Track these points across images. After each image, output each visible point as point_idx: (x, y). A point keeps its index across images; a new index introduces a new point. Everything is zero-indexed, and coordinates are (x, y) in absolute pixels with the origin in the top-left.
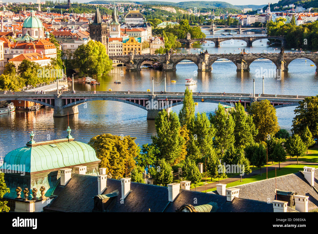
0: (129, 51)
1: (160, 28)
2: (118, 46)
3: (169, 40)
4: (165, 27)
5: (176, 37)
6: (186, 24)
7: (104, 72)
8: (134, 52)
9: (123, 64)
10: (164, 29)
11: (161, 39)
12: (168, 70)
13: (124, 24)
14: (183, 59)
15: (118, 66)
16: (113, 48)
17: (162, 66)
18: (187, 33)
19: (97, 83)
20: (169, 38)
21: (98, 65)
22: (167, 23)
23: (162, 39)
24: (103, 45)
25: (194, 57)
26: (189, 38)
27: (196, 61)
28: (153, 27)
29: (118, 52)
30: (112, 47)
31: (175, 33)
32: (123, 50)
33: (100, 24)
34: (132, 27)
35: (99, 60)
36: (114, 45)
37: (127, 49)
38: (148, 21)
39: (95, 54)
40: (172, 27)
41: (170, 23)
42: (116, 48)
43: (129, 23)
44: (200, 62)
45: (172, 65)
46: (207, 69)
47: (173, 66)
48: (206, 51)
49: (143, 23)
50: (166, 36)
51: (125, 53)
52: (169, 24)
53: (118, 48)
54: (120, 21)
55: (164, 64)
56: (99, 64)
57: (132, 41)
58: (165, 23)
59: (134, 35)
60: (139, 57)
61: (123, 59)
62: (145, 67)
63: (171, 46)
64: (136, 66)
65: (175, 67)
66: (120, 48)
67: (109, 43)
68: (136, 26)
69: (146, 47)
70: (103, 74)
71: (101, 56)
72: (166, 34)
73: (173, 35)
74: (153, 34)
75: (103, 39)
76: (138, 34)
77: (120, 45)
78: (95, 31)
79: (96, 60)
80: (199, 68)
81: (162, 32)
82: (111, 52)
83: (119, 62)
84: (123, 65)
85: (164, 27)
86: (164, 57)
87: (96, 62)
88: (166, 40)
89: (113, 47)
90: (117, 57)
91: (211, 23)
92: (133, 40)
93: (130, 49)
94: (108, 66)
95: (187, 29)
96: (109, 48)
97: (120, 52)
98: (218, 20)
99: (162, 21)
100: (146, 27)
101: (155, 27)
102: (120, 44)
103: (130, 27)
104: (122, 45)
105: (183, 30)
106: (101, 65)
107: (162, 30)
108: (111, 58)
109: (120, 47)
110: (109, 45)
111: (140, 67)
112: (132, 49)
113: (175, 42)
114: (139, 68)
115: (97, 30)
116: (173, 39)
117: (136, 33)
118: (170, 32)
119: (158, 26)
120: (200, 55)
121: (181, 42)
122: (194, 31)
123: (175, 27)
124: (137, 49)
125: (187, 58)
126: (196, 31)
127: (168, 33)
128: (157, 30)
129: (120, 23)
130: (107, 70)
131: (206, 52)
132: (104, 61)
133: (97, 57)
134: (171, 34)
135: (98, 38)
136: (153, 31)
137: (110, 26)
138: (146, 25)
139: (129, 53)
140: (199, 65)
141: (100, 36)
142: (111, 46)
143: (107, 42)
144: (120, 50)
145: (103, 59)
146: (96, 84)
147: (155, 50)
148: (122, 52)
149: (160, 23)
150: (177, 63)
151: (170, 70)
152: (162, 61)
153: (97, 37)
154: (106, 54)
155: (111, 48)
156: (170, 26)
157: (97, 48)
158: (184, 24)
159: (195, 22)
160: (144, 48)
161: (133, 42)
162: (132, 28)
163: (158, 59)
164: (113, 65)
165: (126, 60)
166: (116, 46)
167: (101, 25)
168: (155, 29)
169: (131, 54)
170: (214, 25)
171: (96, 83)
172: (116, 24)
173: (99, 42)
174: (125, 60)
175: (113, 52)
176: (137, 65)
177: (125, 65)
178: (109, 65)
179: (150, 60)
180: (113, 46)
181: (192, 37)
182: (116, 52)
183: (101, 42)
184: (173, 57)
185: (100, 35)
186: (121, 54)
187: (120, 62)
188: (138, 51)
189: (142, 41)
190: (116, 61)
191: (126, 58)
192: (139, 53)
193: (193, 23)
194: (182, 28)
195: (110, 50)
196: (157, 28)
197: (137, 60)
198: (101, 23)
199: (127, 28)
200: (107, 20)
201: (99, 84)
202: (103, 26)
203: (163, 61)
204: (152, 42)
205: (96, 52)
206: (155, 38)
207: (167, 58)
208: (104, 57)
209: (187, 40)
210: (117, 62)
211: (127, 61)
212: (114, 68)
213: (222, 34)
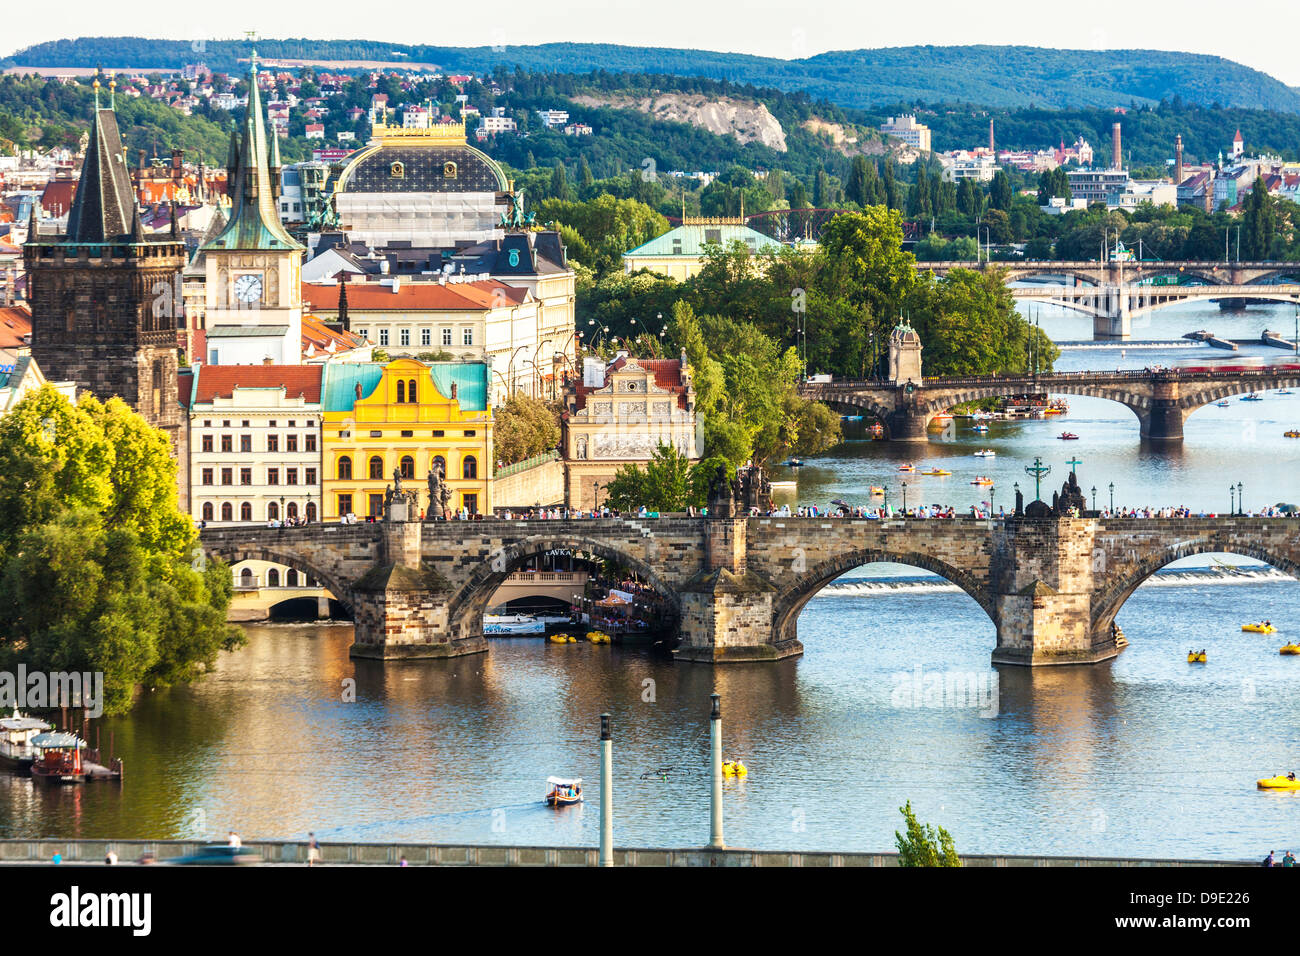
0: (380, 486)
1: (648, 281)
2: (282, 433)
3: (730, 385)
4: (694, 268)
5: (794, 360)
6: (876, 244)
7: (161, 669)
8: (419, 484)
9: (322, 594)
10: (681, 292)
11: (661, 381)
12: (730, 651)
13: (333, 240)
14: (866, 557)
15: (283, 613)
16: (236, 459)
17: (677, 618)
18: (886, 327)
19: (98, 768)
20: (728, 373)
21: (102, 607)
22: (713, 237)
23: (670, 378)
24: (151, 432)
25: (961, 535)
26: (907, 365)
27: (980, 574)
28: (588, 274)
29: (283, 489)
30: (227, 442)
31: (783, 328)
32: (331, 469)
33: (124, 246)
34: (398, 269)
35: (115, 558)
36: (246, 431)
37: (360, 468)
38: (541, 220)
39: (81, 510)
40: (758, 271)
41: (734, 233)
42: (260, 460)
43: (375, 236)
44: (1018, 584)
45: (760, 612)
46: (1082, 644)
47: (775, 617)
48: (1072, 487)
49: (499, 235)
50: (701, 348)
51: (345, 502)
52: (725, 246)
53: (283, 459)
54: (292, 216)
55: (691, 603)
56: (117, 598)
57: (408, 393)
58: (692, 234)
59: (416, 337)
60: (468, 533)
61: (328, 555)
62: (526, 623)
63: (745, 437)
64: (438, 615)
65: (792, 633)
66: (303, 459)
67: (197, 407)
68: (436, 259)
69: (531, 452)
70: (145, 689)
71: (131, 528)
72: (707, 332)
73: (769, 345)
74: (588, 337)
75: (146, 377)
76: (457, 337)
77: (301, 433)
78: (82, 306)
79: (91, 565)
80: (1009, 639)
81: (670, 316)
82: (217, 493)
83: (292, 580)
84: (324, 610)
85: (683, 270)
86: (695, 541)
87: (86, 576)
88: (703, 388)
89: (237, 444)
90: (267, 540)
91: (1096, 237)
92: (413, 385)
93: (391, 465)
94: (190, 613)
95: (885, 287)
96: (200, 458)
97: (300, 493)
98: (1162, 214)
99: (661, 221)
100: (527, 268)
101: (602, 270)
102: (301, 422)
103: (385, 266)
104: (314, 431)
105: (856, 298)
106: (133, 610)
107: (665, 295)
108: (226, 544)
109: (301, 444)
110: (198, 433)
111: (477, 623)
112: (407, 468)
113: (787, 407)
114: (464, 633)
115: (99, 295)
116: (770, 378)
117: (436, 322)
118: (737, 314)
119: (634, 261)
120: (1013, 522)
121: (835, 406)
122: (949, 306)
123: (777, 272)
124: (454, 468)
125: (898, 543)
126: (966, 309)
127: (718, 322)
128: (624, 295)
129: (297, 230)
130: (183, 655)
131: (1071, 493)
132: (156, 573)
133: (96, 532)
134: (752, 334)
135: (103, 366)
136: (587, 305)
137: (212, 263)
138: (526, 257)
139: (380, 503)
140: (1004, 611)
141: (121, 354)
142: (217, 433)
143: (185, 401)
144: (302, 476)
145: (146, 555)
146: (89, 778)
147: (610, 473)
148: (314, 490)
149: (650, 234)
150: (805, 589)
151: (750, 650)
152: (670, 576)
153: (97, 354)
154: (174, 505)
155: (218, 459)
156: (740, 259)
157: (95, 455)
158: (860, 248)
159: (953, 232)
160: (510, 454)
161: (413, 399)
162: (399, 283)
163: (639, 556)
164: (239, 606)
165: (352, 560)
166: (259, 442)
167: (127, 253)
168: (605, 284)
169: (398, 512)
170: (1122, 256)
171: (89, 767)
172: (263, 244)
173: (116, 403)
174: (344, 564)
175: (236, 492)
176: (452, 609)
177: (339, 610)
178: (201, 603)
179: (564, 564)
180: (236, 433)
181: (938, 360)
182: (260, 496)
183: (132, 400)
184: (768, 535)
185: (126, 339)
186: (311, 507)
187: (302, 577)
188: (455, 483)
189: (498, 396)
190: (260, 568)
191: (353, 549)
192: (470, 500)
193: (935, 239)
194: (847, 281)
195: (208, 477)
196: (618, 279)
197: (449, 565)
198: (134, 236)
199: (359, 280)
200: (181, 209)
201: (117, 779)
202: (150, 261)
203: (686, 569)
204: (581, 404)
205: (89, 496)
206: (614, 368)
207: (718, 550)
208: (155, 529)
209: (894, 389)
210: (274, 576)
211: (357, 570)
212: (243, 632)
213: (1194, 337)
